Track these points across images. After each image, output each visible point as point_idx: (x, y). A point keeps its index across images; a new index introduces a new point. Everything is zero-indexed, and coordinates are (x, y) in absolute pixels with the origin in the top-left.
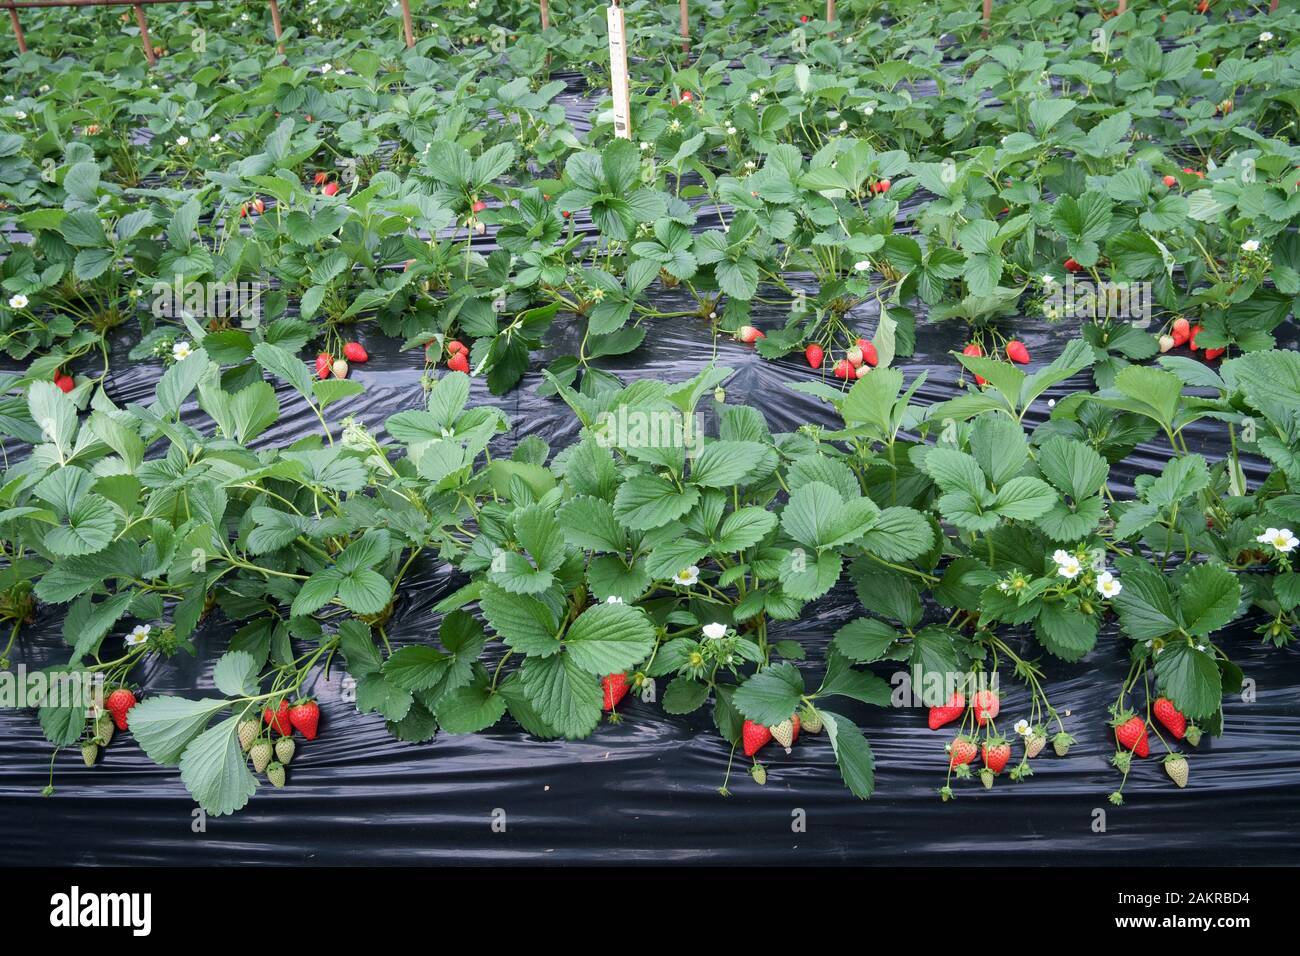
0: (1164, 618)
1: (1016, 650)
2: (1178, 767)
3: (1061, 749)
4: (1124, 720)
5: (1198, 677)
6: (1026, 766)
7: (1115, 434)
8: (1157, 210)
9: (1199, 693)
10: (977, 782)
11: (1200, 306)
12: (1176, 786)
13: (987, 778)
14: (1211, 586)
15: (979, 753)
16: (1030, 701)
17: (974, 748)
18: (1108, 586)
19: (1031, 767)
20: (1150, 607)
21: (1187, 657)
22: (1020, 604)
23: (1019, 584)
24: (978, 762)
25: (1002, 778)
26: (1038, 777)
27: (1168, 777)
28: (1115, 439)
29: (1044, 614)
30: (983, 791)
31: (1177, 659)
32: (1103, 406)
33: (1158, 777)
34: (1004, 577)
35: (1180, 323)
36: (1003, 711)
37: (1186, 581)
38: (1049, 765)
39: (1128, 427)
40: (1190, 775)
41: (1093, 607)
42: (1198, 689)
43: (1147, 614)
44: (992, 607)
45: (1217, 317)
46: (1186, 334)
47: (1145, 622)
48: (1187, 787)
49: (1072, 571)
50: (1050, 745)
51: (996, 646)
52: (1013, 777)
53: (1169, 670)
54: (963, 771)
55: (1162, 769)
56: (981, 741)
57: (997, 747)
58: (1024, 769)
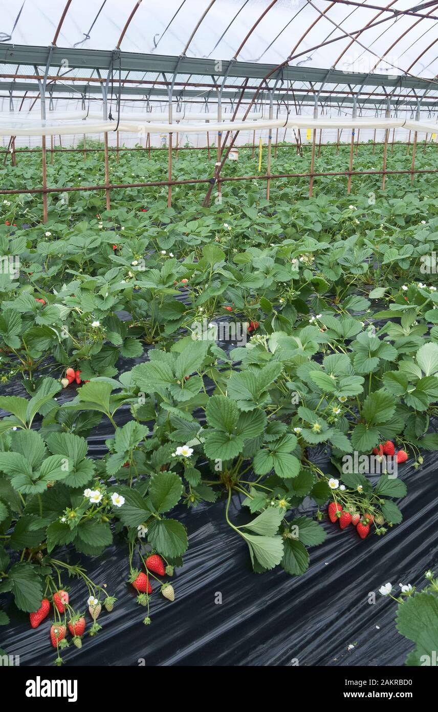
0: (142, 511)
1: (64, 561)
2: (168, 591)
3: (109, 608)
4: (136, 577)
5: (170, 534)
6: (97, 625)
7: (80, 425)
8: (43, 314)
9: (174, 543)
10: (73, 646)
11: (76, 361)
12: (170, 602)
13: (78, 642)
14: (165, 484)
15: (68, 629)
16: (86, 585)
17: (64, 628)
18: (118, 500)
19: (99, 624)
20: (135, 508)
21: (161, 527)
22: (72, 529)
23: (72, 515)
24: (69, 635)
25: (86, 638)
26: (105, 628)
27: (165, 599)
28: (80, 428)
29: (80, 533)
30: (78, 651)
31: (156, 530)
32: (70, 411)
33: (160, 601)
34: (62, 514)
35: (69, 371)
36: (72, 599)
37: (151, 486)
38: (106, 619)
39: (85, 420)
40: (175, 592)
41: (108, 517)
42: (173, 541)
43: (134, 512)
44: (54, 537)
45: (86, 363)
46: (73, 376)
47: (134, 516)
48: (175, 599)
49: (97, 498)
50: (103, 608)
51: (54, 564)
52: (92, 634)
53: (155, 537)
54: (64, 644)
55: (161, 595)
56: (68, 620)
57: (77, 621)
58: (96, 627)
